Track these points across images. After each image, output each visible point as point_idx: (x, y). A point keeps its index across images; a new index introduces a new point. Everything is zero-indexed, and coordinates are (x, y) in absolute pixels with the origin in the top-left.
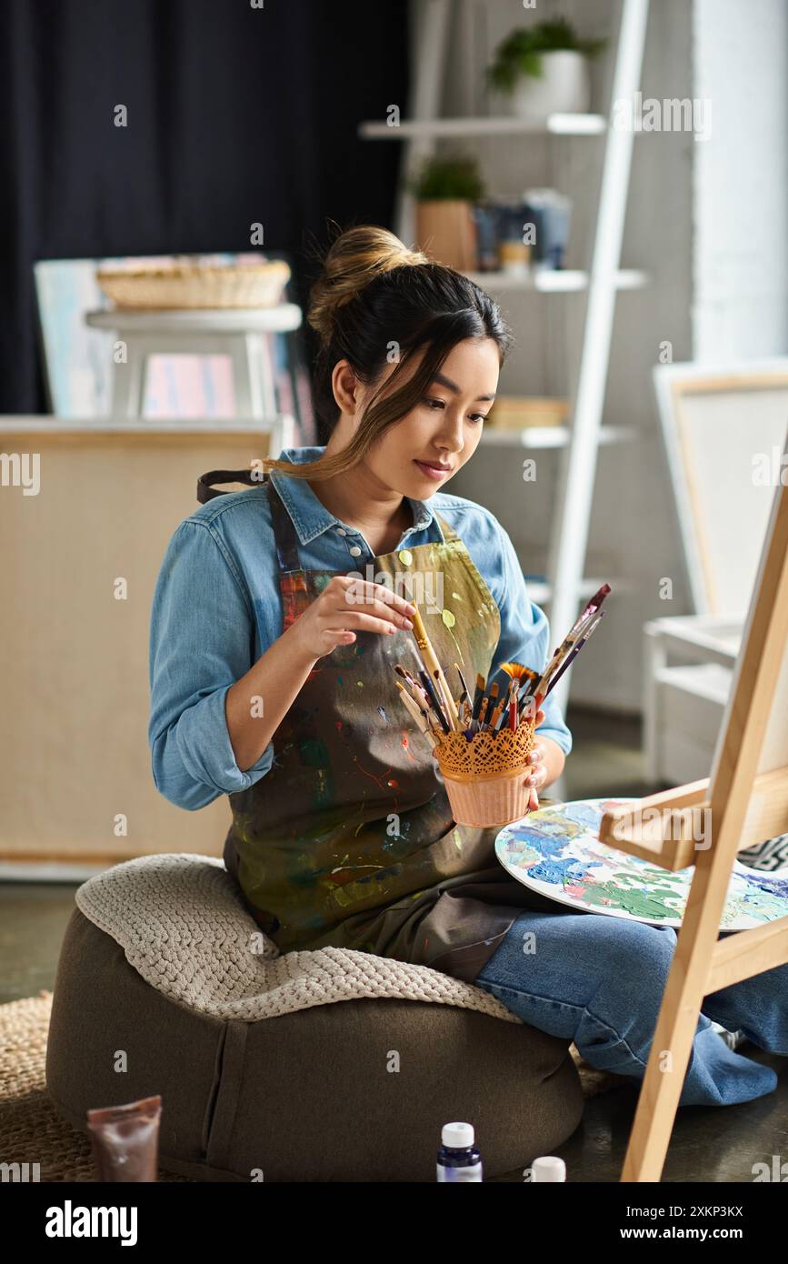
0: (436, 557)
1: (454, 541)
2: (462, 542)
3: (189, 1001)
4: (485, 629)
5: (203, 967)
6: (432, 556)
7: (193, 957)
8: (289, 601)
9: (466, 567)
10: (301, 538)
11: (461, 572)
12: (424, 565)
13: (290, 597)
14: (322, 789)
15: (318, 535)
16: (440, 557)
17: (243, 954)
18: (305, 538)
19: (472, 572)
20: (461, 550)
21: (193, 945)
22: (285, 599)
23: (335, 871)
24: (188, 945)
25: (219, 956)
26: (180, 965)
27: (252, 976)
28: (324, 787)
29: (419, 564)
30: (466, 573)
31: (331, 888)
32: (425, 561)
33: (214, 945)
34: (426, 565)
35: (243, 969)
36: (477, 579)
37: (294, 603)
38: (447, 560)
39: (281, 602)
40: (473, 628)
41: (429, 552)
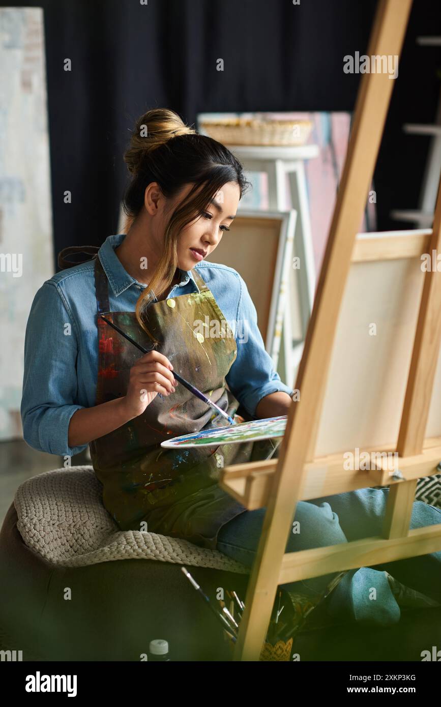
0: (193, 301)
1: (205, 292)
2: (210, 292)
3: (43, 553)
4: (224, 342)
5: (60, 538)
6: (190, 301)
7: (54, 531)
8: (102, 330)
9: (212, 306)
10: (115, 292)
11: (209, 309)
12: (184, 307)
13: (103, 328)
14: (132, 438)
15: (124, 290)
16: (196, 302)
17: (88, 530)
18: (117, 293)
19: (216, 309)
20: (209, 297)
21: (56, 524)
22: (100, 329)
23: (146, 485)
24: (53, 524)
25: (72, 531)
26: (43, 533)
27: (91, 543)
28: (132, 436)
29: (180, 307)
30: (212, 310)
31: (146, 493)
32: (185, 304)
33: (70, 525)
34: (186, 307)
35: (86, 538)
36: (219, 313)
37: (105, 333)
38: (200, 303)
39: (98, 330)
40: (216, 342)
41: (187, 299)
